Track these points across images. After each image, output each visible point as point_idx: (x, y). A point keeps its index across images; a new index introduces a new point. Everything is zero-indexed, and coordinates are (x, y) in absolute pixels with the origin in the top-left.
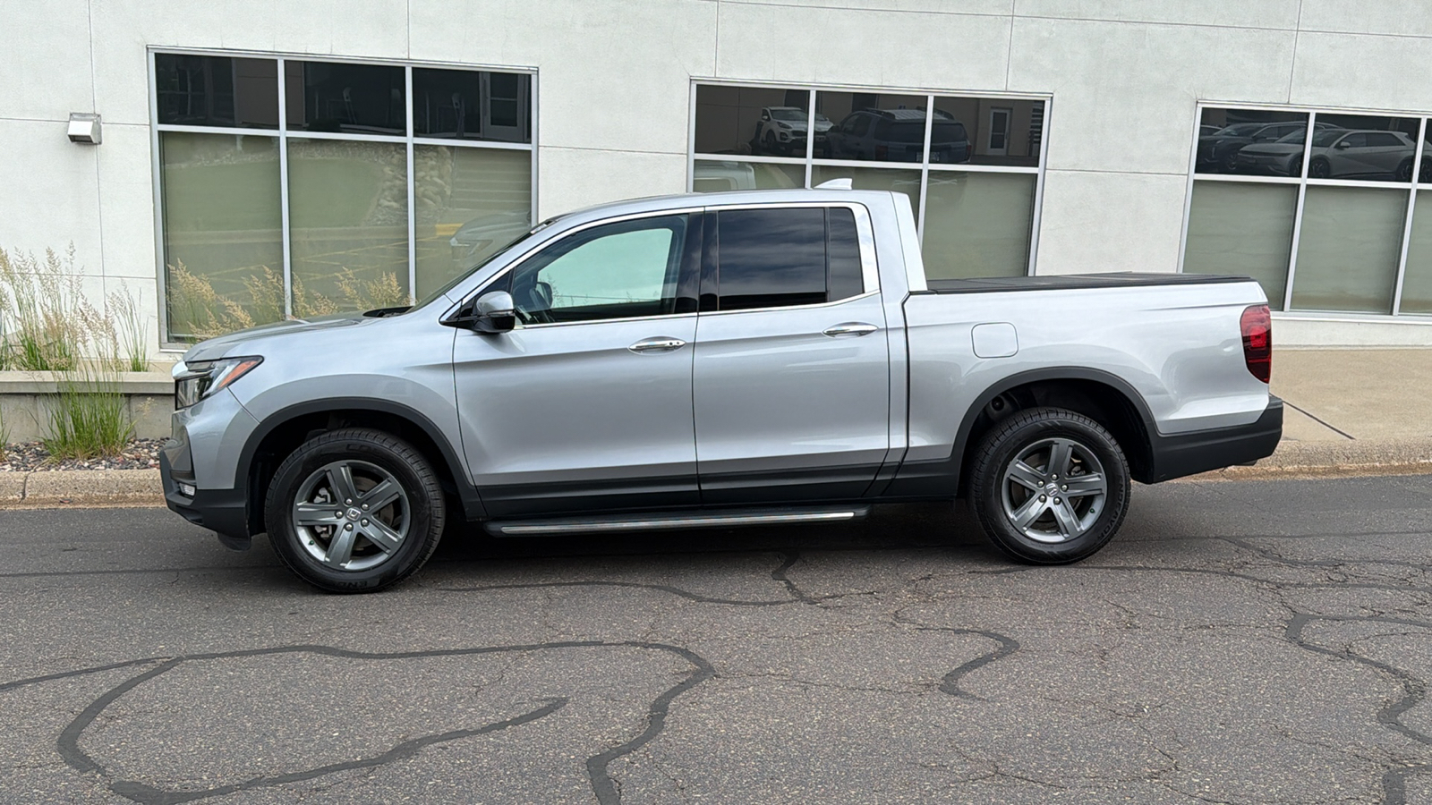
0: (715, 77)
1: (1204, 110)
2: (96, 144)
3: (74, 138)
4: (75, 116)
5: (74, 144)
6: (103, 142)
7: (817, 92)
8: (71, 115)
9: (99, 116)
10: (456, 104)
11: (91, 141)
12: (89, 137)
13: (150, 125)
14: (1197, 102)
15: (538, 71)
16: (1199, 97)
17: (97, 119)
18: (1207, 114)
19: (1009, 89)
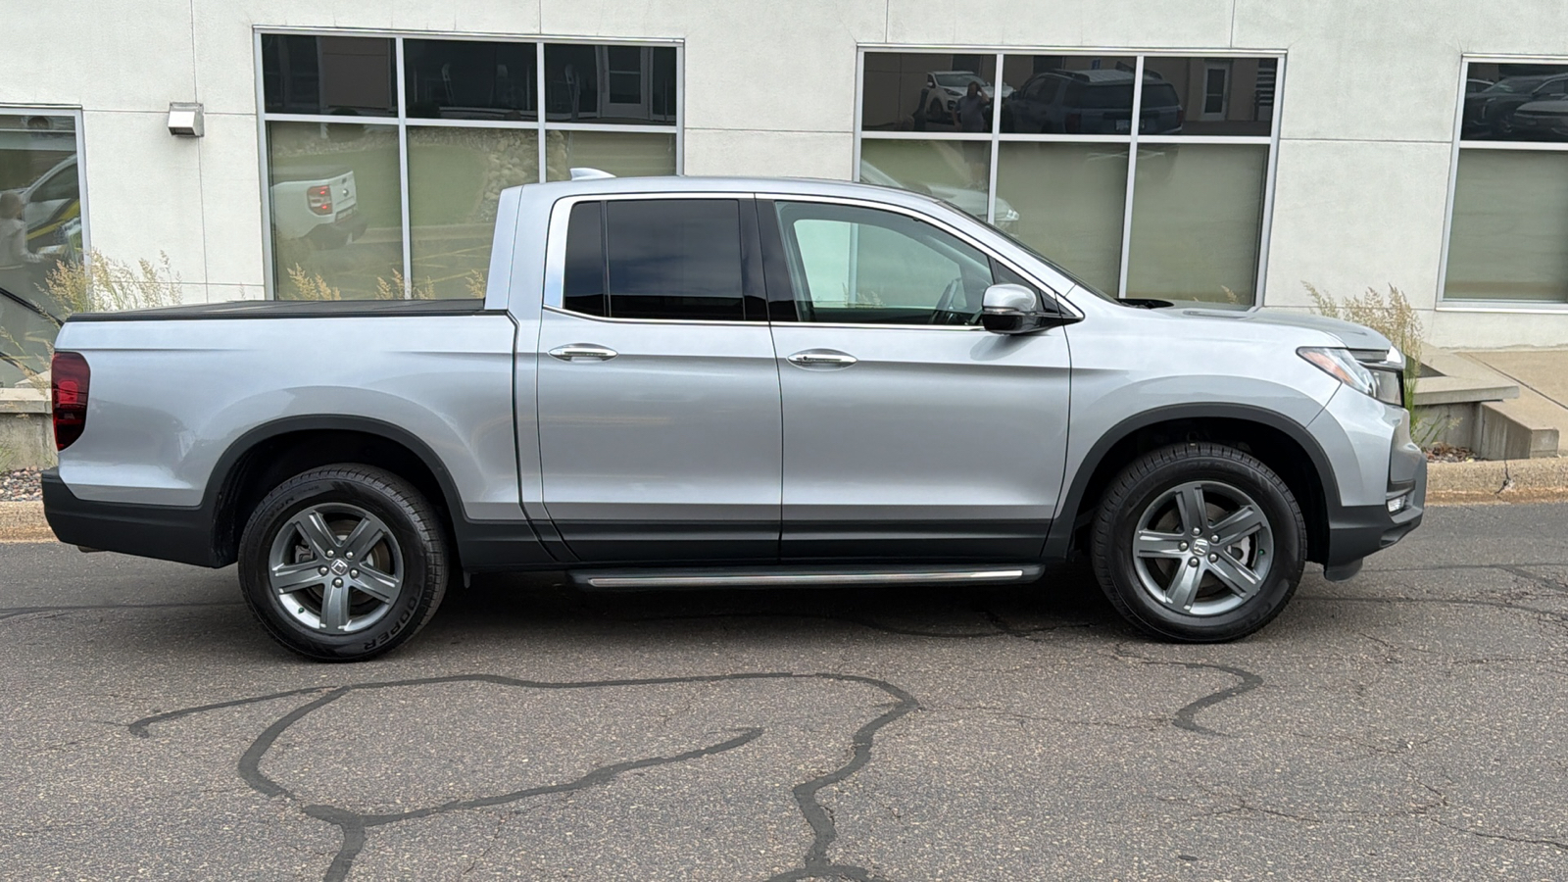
0: (886, 43)
1: (1472, 66)
2: (198, 137)
3: (174, 131)
4: (176, 107)
5: (175, 137)
6: (206, 134)
7: (1005, 56)
8: (171, 105)
9: (201, 105)
10: (570, 79)
11: (193, 134)
12: (191, 129)
13: (257, 114)
14: (1462, 57)
15: (684, 43)
16: (1464, 50)
17: (199, 109)
18: (1474, 69)
19: (1234, 45)
